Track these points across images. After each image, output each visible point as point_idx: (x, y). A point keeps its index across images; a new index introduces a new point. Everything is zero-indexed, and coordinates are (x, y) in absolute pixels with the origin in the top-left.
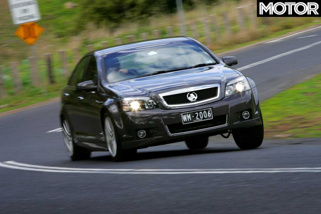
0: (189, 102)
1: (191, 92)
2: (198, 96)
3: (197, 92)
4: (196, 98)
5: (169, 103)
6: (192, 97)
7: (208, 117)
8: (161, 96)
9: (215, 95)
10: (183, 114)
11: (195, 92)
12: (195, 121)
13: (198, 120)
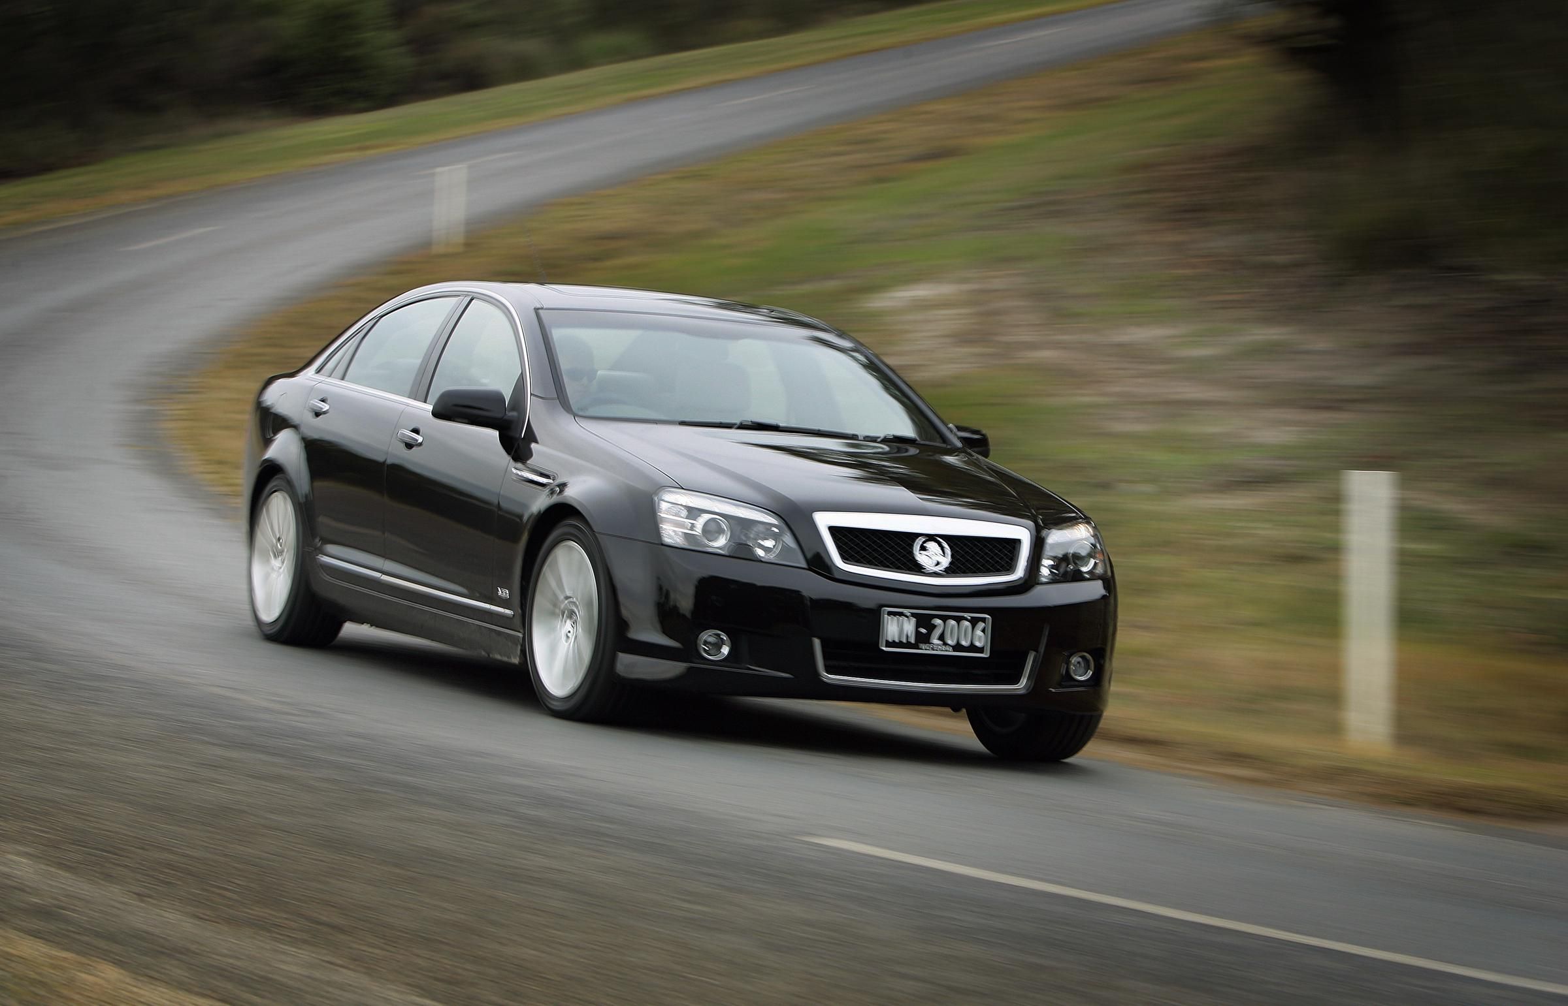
0: (918, 569)
1: (931, 538)
2: (952, 556)
3: (954, 541)
4: (946, 562)
5: (846, 557)
6: (933, 557)
7: (972, 648)
8: (824, 521)
9: (1009, 567)
10: (890, 613)
11: (949, 539)
12: (924, 650)
13: (935, 647)
